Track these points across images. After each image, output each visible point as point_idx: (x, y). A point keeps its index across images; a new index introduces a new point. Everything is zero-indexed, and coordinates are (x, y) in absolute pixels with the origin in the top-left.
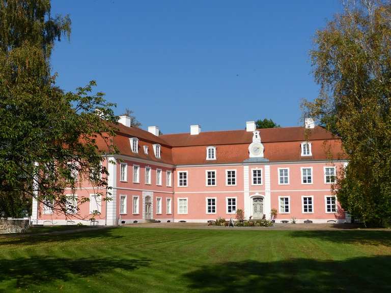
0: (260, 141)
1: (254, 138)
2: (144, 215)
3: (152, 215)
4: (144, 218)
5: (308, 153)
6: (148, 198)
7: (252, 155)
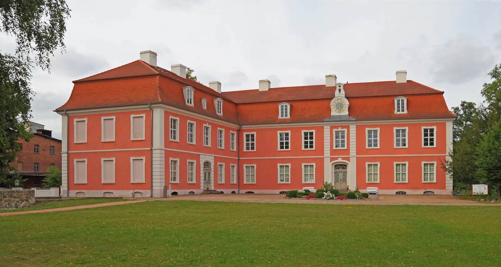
0: (344, 96)
1: (337, 92)
2: (202, 185)
3: (213, 185)
4: (202, 188)
5: (403, 110)
6: (207, 164)
7: (334, 113)
